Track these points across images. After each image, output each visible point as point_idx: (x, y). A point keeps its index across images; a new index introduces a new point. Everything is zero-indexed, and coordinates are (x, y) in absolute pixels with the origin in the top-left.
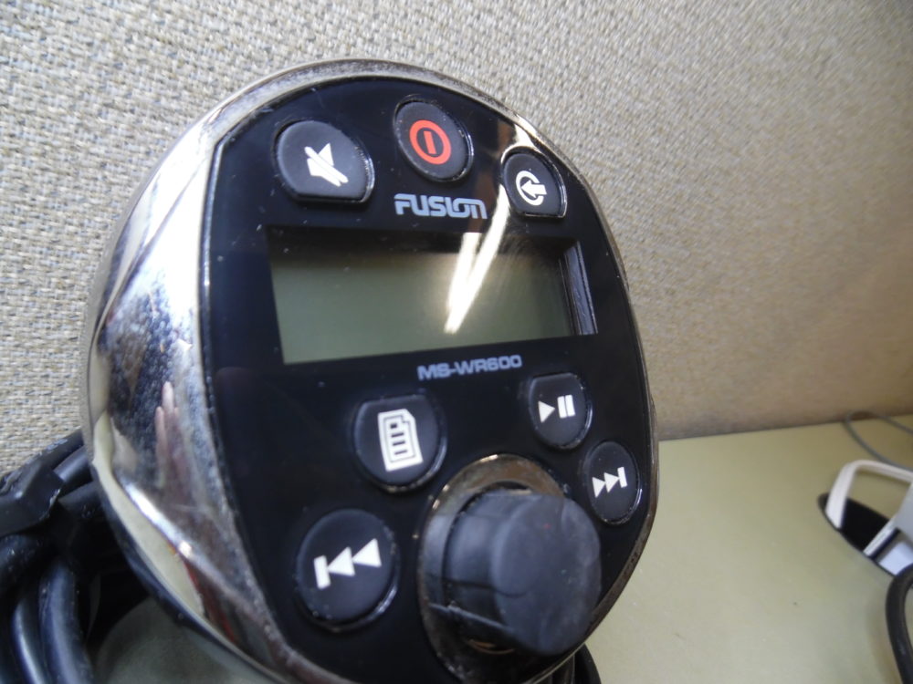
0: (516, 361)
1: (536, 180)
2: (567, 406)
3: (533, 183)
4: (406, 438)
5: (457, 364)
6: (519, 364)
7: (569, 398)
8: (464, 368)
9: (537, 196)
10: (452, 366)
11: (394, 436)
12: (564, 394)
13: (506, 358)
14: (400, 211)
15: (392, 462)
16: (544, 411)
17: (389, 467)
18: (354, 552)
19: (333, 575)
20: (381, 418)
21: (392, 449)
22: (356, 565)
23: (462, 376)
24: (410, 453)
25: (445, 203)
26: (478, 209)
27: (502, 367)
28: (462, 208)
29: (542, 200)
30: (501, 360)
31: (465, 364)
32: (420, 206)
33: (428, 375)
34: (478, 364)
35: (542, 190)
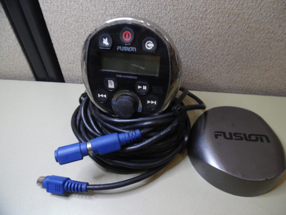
0: (136, 78)
1: (152, 43)
2: (145, 88)
3: (151, 43)
4: (113, 84)
6: (137, 78)
7: (146, 87)
8: (125, 77)
9: (151, 47)
10: (122, 76)
11: (110, 83)
12: (145, 86)
13: (134, 77)
14: (118, 49)
16: (139, 87)
17: (109, 87)
18: (103, 95)
19: (100, 96)
20: (108, 81)
21: (110, 85)
22: (103, 97)
23: (124, 78)
24: (113, 86)
25: (127, 48)
26: (134, 49)
27: (132, 78)
28: (131, 49)
29: (151, 48)
30: (133, 77)
31: (125, 76)
32: (122, 49)
33: (118, 76)
34: (128, 77)
35: (153, 45)
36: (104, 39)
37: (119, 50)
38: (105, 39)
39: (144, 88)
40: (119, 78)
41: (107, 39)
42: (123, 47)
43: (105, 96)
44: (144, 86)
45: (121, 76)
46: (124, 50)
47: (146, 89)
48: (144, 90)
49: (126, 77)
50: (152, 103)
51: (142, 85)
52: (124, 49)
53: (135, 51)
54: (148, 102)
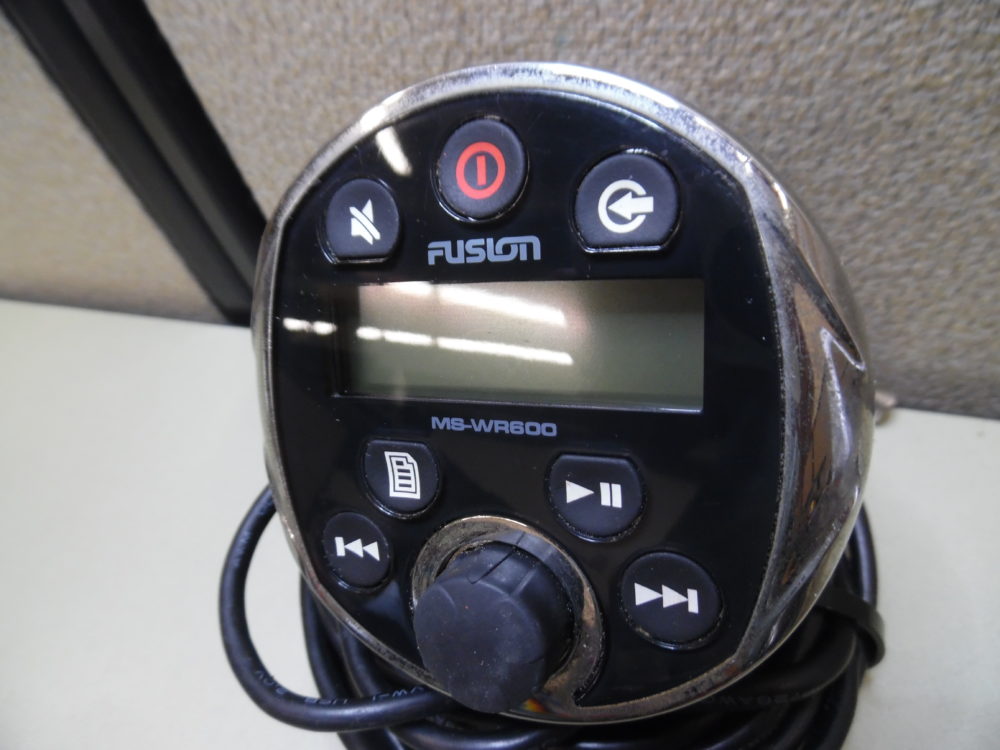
0: (549, 430)
1: (639, 189)
2: (612, 495)
3: (635, 195)
4: (412, 476)
6: (554, 433)
7: (617, 488)
9: (634, 216)
10: (467, 422)
11: (400, 471)
12: (611, 482)
13: (536, 425)
15: (395, 491)
16: (575, 492)
17: (392, 494)
18: (365, 543)
19: (348, 552)
20: (387, 454)
21: (398, 482)
22: (365, 553)
23: (477, 432)
24: (413, 489)
25: (484, 247)
26: (530, 246)
27: (529, 432)
28: (507, 249)
29: (640, 220)
30: (529, 424)
31: (482, 422)
32: (455, 254)
33: (441, 426)
34: (498, 425)
35: (647, 205)
36: (354, 210)
37: (440, 260)
38: (360, 208)
39: (605, 501)
40: (448, 433)
41: (369, 208)
42: (460, 243)
43: (373, 550)
44: (604, 487)
45: (456, 424)
46: (470, 260)
47: (618, 503)
48: (611, 509)
49: (488, 430)
50: (666, 604)
51: (590, 479)
52: (467, 255)
53: (537, 256)
54: (643, 595)
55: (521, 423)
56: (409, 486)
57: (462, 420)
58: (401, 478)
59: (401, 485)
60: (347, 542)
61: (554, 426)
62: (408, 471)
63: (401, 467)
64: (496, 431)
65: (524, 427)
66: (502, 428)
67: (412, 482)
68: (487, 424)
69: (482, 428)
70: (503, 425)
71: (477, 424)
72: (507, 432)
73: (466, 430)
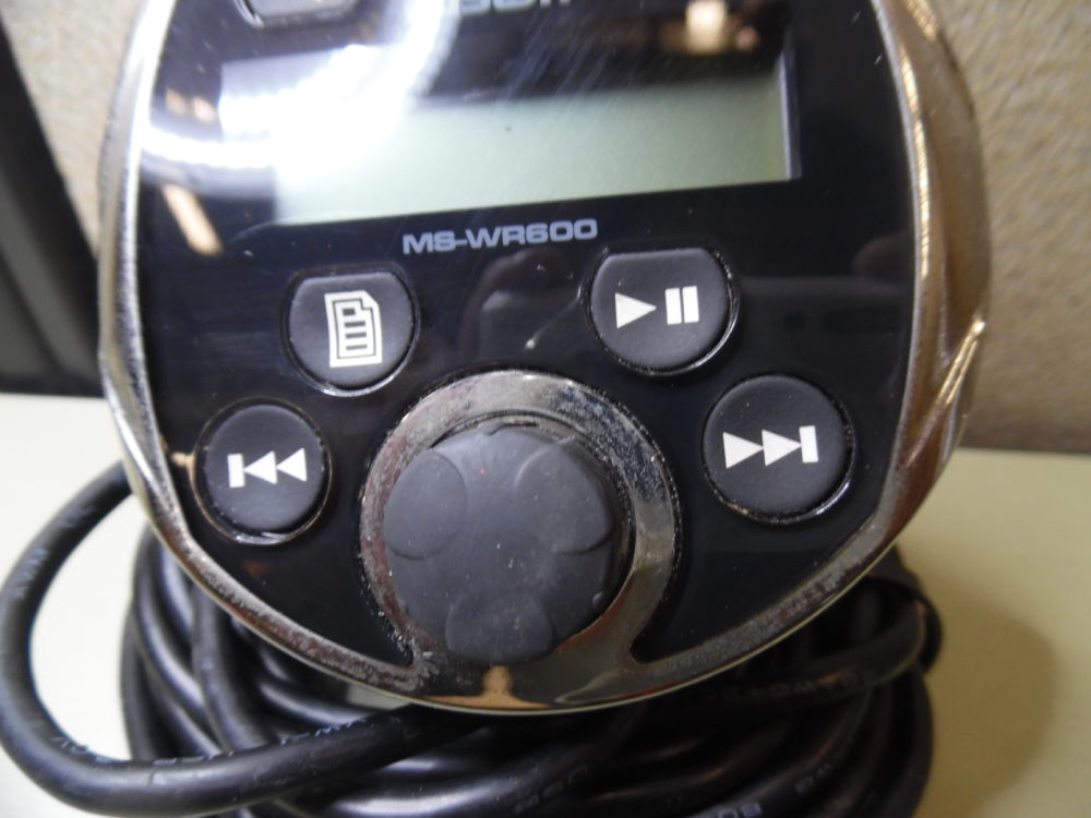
0: (586, 229)
2: (684, 306)
4: (368, 329)
5: (469, 233)
6: (594, 233)
7: (691, 293)
8: (480, 239)
10: (460, 235)
11: (348, 325)
12: (681, 284)
13: (567, 225)
15: (339, 358)
16: (629, 311)
17: (334, 363)
18: (280, 459)
19: (249, 478)
20: (329, 298)
21: (345, 342)
22: (281, 475)
23: (477, 250)
24: (369, 350)
27: (555, 237)
30: (555, 226)
31: (483, 233)
33: (418, 248)
34: (508, 234)
39: (673, 317)
40: (429, 258)
43: (297, 465)
44: (672, 295)
45: (443, 242)
47: (693, 315)
48: (683, 326)
49: (492, 243)
50: (769, 460)
51: (650, 288)
54: (736, 450)
55: (544, 226)
56: (364, 347)
57: (451, 234)
58: (349, 336)
59: (349, 348)
60: (247, 462)
61: (593, 224)
62: (362, 324)
63: (351, 319)
64: (506, 242)
65: (548, 230)
66: (514, 238)
67: (368, 340)
68: (491, 233)
69: (484, 243)
70: (516, 233)
71: (476, 235)
72: (522, 241)
73: (459, 248)
